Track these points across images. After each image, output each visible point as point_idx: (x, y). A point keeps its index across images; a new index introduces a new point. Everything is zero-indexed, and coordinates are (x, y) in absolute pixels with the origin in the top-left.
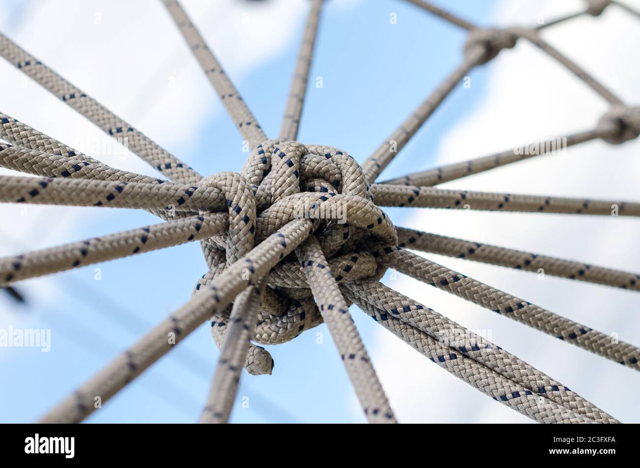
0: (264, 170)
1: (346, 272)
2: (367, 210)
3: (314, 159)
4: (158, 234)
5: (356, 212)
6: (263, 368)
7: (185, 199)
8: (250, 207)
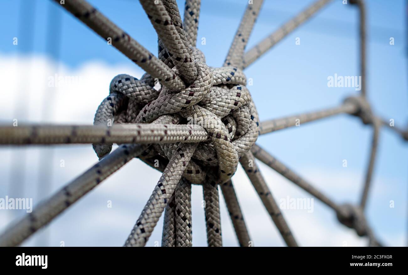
0: (222, 83)
1: (187, 172)
2: (232, 165)
3: (246, 114)
4: (151, 65)
5: (228, 161)
6: (101, 154)
7: (181, 61)
8: (196, 100)
